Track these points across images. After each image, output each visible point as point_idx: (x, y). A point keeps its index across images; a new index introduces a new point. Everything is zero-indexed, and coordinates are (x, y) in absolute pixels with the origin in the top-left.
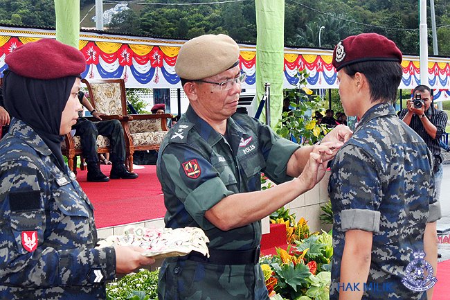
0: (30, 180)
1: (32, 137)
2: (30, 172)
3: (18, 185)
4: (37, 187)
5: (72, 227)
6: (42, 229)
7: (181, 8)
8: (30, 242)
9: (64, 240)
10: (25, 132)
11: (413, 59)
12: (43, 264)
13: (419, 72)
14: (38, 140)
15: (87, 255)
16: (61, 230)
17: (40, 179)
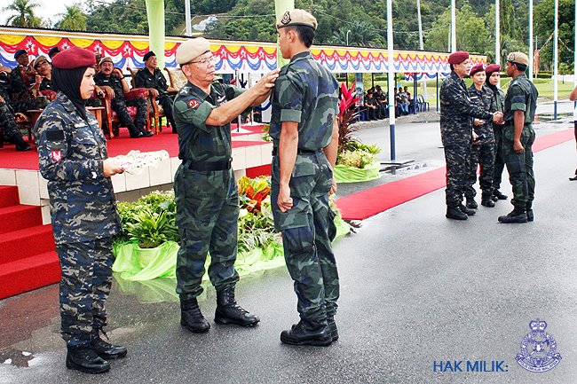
0: (57, 124)
1: (66, 100)
2: (58, 120)
3: (51, 127)
4: (61, 128)
5: (84, 150)
6: (65, 151)
7: (253, 18)
8: (57, 157)
9: (80, 157)
10: (62, 98)
11: (383, 51)
12: (64, 168)
13: (387, 60)
14: (69, 102)
15: (88, 164)
16: (78, 151)
17: (63, 124)
